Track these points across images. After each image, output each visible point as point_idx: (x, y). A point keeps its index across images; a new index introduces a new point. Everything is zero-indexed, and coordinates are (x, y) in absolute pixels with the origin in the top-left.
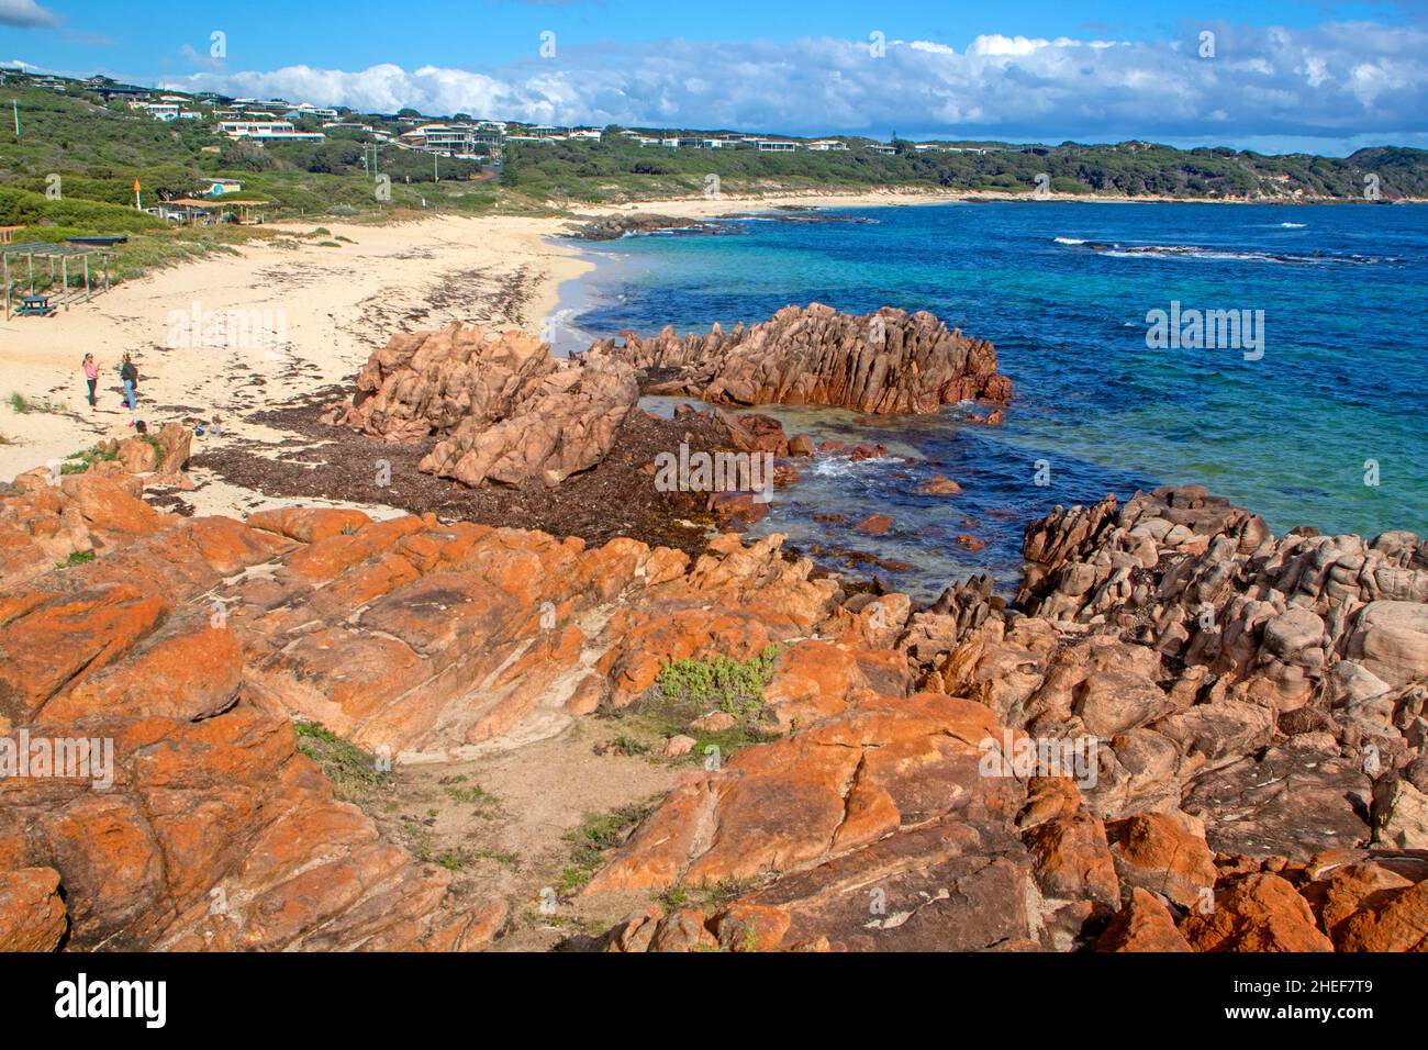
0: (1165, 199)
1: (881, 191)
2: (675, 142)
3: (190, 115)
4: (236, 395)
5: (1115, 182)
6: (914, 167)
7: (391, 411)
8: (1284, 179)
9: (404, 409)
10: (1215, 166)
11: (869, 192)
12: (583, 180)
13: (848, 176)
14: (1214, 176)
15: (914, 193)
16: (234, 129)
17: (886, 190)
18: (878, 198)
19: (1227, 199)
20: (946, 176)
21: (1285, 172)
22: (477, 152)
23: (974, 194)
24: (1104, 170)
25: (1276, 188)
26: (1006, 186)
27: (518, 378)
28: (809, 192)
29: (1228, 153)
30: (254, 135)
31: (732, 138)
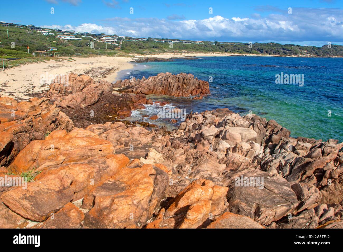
0: (278, 56)
1: (211, 53)
2: (163, 41)
3: (51, 34)
4: (26, 90)
5: (266, 52)
6: (219, 48)
7: (53, 92)
8: (306, 51)
9: (56, 92)
10: (290, 48)
11: (208, 53)
12: (140, 49)
13: (203, 50)
14: (289, 51)
15: (218, 54)
16: (61, 37)
17: (212, 53)
18: (210, 55)
19: (292, 56)
20: (226, 50)
21: (306, 50)
22: (117, 43)
23: (233, 54)
24: (263, 49)
25: (304, 54)
26: (240, 52)
27: (84, 85)
28: (193, 53)
29: (293, 45)
30: (65, 38)
31: (178, 41)
